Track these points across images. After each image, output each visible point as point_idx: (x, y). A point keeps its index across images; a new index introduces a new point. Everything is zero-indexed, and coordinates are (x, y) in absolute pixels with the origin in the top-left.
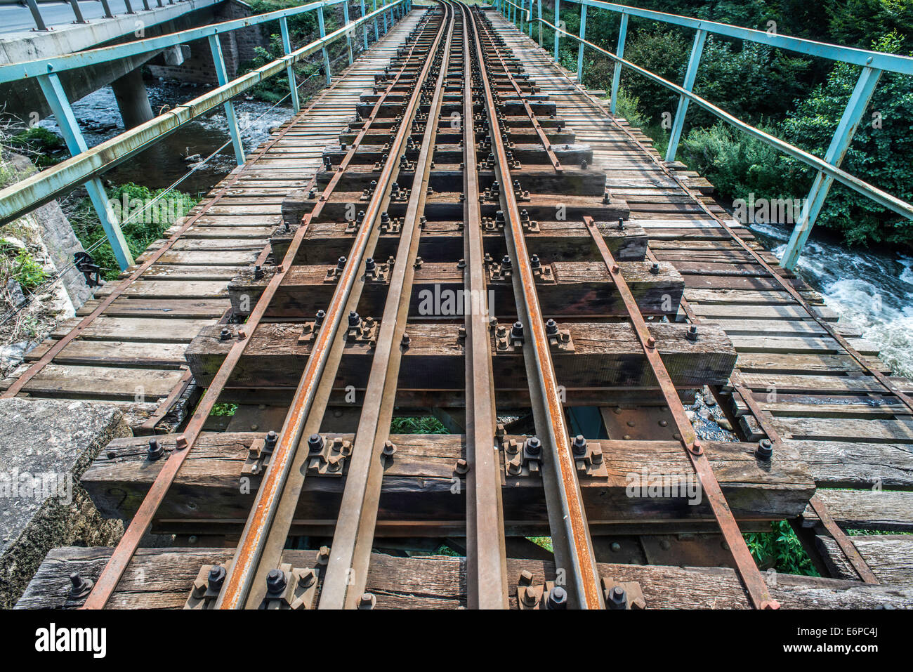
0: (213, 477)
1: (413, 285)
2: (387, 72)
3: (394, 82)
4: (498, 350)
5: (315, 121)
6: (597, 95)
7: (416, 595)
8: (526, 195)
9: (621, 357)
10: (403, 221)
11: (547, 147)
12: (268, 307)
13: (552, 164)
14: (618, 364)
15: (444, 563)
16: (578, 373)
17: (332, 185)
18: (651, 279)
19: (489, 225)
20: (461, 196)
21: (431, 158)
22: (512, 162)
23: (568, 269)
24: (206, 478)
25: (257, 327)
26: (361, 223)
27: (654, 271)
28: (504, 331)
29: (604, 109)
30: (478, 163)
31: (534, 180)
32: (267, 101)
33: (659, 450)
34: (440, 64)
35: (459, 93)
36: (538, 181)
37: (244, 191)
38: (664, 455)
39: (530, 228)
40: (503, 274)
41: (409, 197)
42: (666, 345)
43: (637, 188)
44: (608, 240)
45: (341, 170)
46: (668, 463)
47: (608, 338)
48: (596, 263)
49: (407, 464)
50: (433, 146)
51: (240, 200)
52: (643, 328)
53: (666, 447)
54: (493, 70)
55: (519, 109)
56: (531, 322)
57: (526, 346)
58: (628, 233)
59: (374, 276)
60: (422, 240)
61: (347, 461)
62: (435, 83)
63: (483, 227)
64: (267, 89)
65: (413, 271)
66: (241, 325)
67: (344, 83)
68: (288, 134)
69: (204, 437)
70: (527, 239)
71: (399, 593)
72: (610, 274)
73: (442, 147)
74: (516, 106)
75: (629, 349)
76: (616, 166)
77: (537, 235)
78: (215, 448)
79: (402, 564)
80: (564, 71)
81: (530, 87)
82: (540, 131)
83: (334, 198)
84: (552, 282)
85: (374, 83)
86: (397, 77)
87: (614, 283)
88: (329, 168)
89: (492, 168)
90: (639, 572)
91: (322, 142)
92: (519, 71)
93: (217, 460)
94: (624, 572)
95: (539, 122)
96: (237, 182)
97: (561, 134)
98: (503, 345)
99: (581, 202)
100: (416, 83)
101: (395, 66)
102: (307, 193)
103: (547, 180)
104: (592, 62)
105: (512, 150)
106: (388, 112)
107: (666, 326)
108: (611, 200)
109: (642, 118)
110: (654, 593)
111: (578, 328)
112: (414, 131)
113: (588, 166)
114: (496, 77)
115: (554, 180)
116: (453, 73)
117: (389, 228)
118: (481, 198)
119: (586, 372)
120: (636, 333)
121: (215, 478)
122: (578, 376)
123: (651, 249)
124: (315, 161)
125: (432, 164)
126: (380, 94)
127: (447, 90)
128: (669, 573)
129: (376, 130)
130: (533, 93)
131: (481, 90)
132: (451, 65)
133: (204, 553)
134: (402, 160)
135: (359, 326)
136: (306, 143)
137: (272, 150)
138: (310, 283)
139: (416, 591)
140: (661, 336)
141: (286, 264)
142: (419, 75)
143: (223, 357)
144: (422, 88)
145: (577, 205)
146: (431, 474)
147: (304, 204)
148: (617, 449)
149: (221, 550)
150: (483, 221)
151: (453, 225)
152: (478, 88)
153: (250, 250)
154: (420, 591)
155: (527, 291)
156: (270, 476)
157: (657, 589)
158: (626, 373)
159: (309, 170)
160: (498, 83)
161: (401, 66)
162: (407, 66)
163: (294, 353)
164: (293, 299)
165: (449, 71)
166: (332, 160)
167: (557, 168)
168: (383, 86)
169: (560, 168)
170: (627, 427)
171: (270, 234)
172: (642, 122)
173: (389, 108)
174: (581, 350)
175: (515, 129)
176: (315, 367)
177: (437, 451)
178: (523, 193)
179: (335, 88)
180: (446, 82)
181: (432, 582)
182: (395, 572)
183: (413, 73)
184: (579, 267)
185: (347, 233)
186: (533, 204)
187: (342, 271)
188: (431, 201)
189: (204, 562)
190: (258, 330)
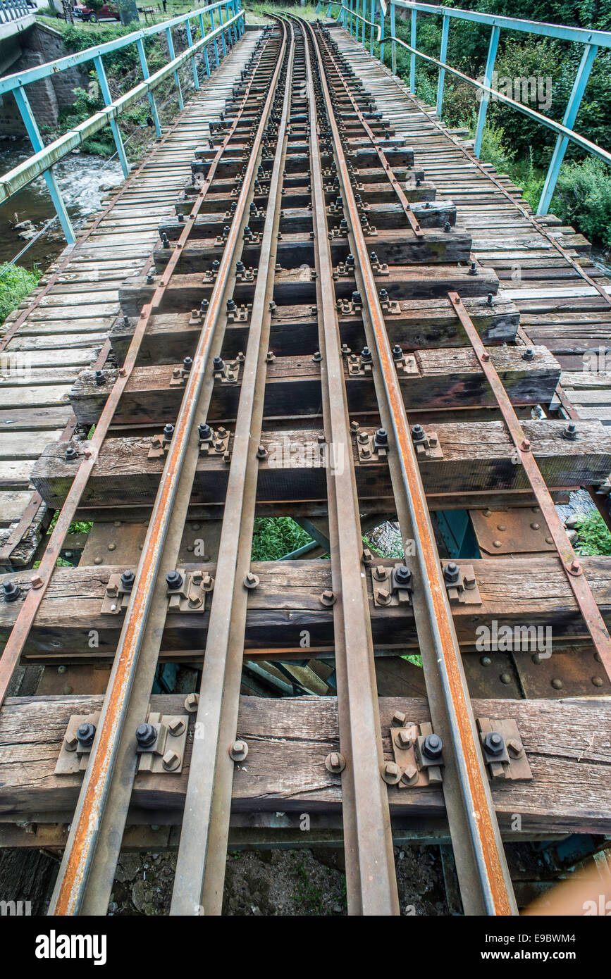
0: (73, 618)
1: (266, 385)
2: (222, 119)
3: (231, 132)
4: (361, 460)
5: (148, 185)
6: (459, 135)
7: (288, 739)
8: (384, 268)
9: (493, 462)
10: (251, 308)
11: (405, 207)
12: (115, 414)
13: (411, 228)
14: (490, 469)
15: (315, 704)
16: (446, 479)
17: (171, 267)
18: (525, 367)
19: (345, 308)
20: (312, 273)
21: (277, 227)
22: (367, 228)
23: (434, 358)
24: (66, 619)
25: (103, 443)
26: (205, 313)
27: (528, 357)
28: (366, 437)
29: (467, 153)
30: (330, 230)
31: (392, 248)
32: (95, 154)
33: (535, 570)
34: (281, 106)
35: (304, 142)
36: (396, 249)
37: (77, 276)
38: (540, 576)
39: (390, 310)
40: (363, 368)
41: (256, 277)
42: (541, 446)
43: (506, 250)
44: (476, 320)
45: (179, 247)
46: (545, 585)
47: (479, 441)
48: (464, 350)
49: (271, 596)
50: (279, 211)
51: (74, 287)
52: (516, 427)
53: (542, 566)
54: (341, 110)
55: (372, 159)
56: (396, 430)
57: (391, 454)
58: (498, 311)
59: (224, 376)
60: (273, 329)
61: (209, 596)
62: (277, 130)
63: (339, 310)
64: (94, 140)
65: (265, 367)
66: (86, 442)
67: (174, 135)
68: (119, 202)
69: (59, 573)
70: (386, 322)
71: (271, 737)
72: (479, 362)
73: (289, 213)
74: (370, 155)
75: (502, 453)
76: (481, 223)
77: (398, 318)
78: (71, 585)
79: (272, 706)
80: (421, 104)
81: (383, 129)
82: (397, 186)
83: (175, 282)
84: (417, 374)
85: (209, 133)
86: (234, 125)
87: (484, 373)
88: (166, 246)
89: (345, 236)
90: (515, 707)
91: (157, 210)
92: (371, 109)
93: (75, 599)
94: (499, 707)
95: (396, 175)
96: (69, 265)
97: (420, 189)
98: (365, 454)
99: (445, 274)
100: (255, 132)
101: (231, 110)
102: (145, 278)
103: (407, 248)
104: (452, 87)
105: (367, 213)
106: (227, 171)
107: (541, 424)
108: (479, 269)
109: (506, 152)
110: (530, 730)
111: (446, 430)
112: (256, 194)
113: (452, 228)
114: (345, 118)
115: (415, 248)
116: (298, 116)
117: (236, 316)
118: (334, 275)
119: (454, 478)
120: (510, 434)
121: (74, 619)
122: (446, 483)
123: (522, 325)
124: (151, 234)
125: (279, 235)
126: (217, 148)
127: (291, 139)
128: (546, 708)
129: (215, 195)
130: (387, 138)
131: (329, 137)
132: (294, 105)
133: (72, 701)
134: (246, 232)
135: (211, 439)
136: (140, 213)
137: (103, 224)
138: (155, 388)
139: (287, 735)
140: (536, 436)
141: (128, 366)
142: (259, 120)
143: (71, 479)
144: (263, 139)
145: (441, 278)
146: (297, 606)
147: (142, 291)
148: (490, 571)
149: (88, 697)
150: (339, 304)
151: (305, 309)
152: (325, 135)
153: (89, 346)
154: (291, 735)
155: (391, 392)
156: (129, 625)
157: (533, 726)
158: (497, 477)
159: (146, 246)
160: (349, 127)
161: (238, 110)
162: (245, 109)
163: (144, 472)
164: (139, 405)
165: (292, 113)
166: (170, 234)
167: (418, 233)
168: (219, 138)
169: (421, 232)
170: (497, 531)
171: (109, 326)
172: (506, 158)
173: (228, 165)
174: (449, 455)
175: (369, 185)
176: (166, 495)
177: (301, 579)
178: (381, 266)
179: (166, 142)
180: (289, 128)
181: (304, 724)
182: (265, 715)
183: (251, 119)
184: (445, 356)
185: (191, 325)
186: (392, 278)
187: (189, 373)
188: (281, 281)
189: (74, 711)
190: (104, 446)
